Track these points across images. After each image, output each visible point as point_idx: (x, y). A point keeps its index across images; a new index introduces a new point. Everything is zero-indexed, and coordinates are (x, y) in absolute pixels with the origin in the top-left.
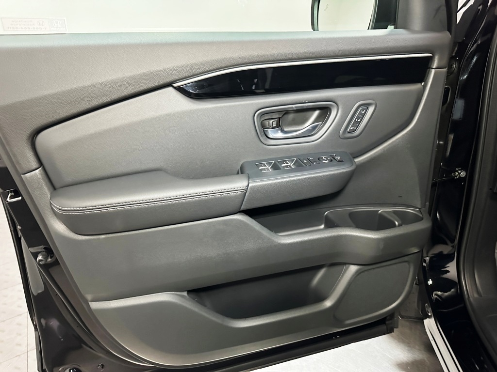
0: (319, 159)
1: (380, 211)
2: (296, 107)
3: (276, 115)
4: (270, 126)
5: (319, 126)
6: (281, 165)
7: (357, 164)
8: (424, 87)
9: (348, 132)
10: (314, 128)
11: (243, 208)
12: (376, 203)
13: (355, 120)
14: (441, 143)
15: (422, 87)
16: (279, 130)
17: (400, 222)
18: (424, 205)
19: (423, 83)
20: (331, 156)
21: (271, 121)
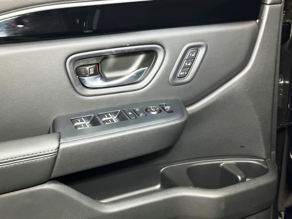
0: (146, 110)
1: (222, 165)
2: (116, 51)
3: (92, 60)
4: (87, 74)
5: (145, 72)
6: (101, 119)
7: (189, 113)
8: (259, 25)
9: (178, 78)
10: (139, 74)
11: (53, 175)
12: (217, 155)
13: (185, 64)
14: (287, 82)
15: (257, 25)
16: (97, 77)
17: (244, 176)
18: (269, 155)
19: (258, 21)
20: (160, 105)
21: (88, 68)
